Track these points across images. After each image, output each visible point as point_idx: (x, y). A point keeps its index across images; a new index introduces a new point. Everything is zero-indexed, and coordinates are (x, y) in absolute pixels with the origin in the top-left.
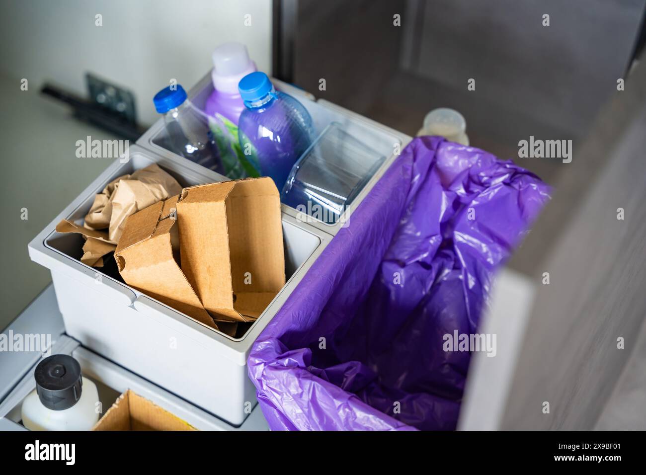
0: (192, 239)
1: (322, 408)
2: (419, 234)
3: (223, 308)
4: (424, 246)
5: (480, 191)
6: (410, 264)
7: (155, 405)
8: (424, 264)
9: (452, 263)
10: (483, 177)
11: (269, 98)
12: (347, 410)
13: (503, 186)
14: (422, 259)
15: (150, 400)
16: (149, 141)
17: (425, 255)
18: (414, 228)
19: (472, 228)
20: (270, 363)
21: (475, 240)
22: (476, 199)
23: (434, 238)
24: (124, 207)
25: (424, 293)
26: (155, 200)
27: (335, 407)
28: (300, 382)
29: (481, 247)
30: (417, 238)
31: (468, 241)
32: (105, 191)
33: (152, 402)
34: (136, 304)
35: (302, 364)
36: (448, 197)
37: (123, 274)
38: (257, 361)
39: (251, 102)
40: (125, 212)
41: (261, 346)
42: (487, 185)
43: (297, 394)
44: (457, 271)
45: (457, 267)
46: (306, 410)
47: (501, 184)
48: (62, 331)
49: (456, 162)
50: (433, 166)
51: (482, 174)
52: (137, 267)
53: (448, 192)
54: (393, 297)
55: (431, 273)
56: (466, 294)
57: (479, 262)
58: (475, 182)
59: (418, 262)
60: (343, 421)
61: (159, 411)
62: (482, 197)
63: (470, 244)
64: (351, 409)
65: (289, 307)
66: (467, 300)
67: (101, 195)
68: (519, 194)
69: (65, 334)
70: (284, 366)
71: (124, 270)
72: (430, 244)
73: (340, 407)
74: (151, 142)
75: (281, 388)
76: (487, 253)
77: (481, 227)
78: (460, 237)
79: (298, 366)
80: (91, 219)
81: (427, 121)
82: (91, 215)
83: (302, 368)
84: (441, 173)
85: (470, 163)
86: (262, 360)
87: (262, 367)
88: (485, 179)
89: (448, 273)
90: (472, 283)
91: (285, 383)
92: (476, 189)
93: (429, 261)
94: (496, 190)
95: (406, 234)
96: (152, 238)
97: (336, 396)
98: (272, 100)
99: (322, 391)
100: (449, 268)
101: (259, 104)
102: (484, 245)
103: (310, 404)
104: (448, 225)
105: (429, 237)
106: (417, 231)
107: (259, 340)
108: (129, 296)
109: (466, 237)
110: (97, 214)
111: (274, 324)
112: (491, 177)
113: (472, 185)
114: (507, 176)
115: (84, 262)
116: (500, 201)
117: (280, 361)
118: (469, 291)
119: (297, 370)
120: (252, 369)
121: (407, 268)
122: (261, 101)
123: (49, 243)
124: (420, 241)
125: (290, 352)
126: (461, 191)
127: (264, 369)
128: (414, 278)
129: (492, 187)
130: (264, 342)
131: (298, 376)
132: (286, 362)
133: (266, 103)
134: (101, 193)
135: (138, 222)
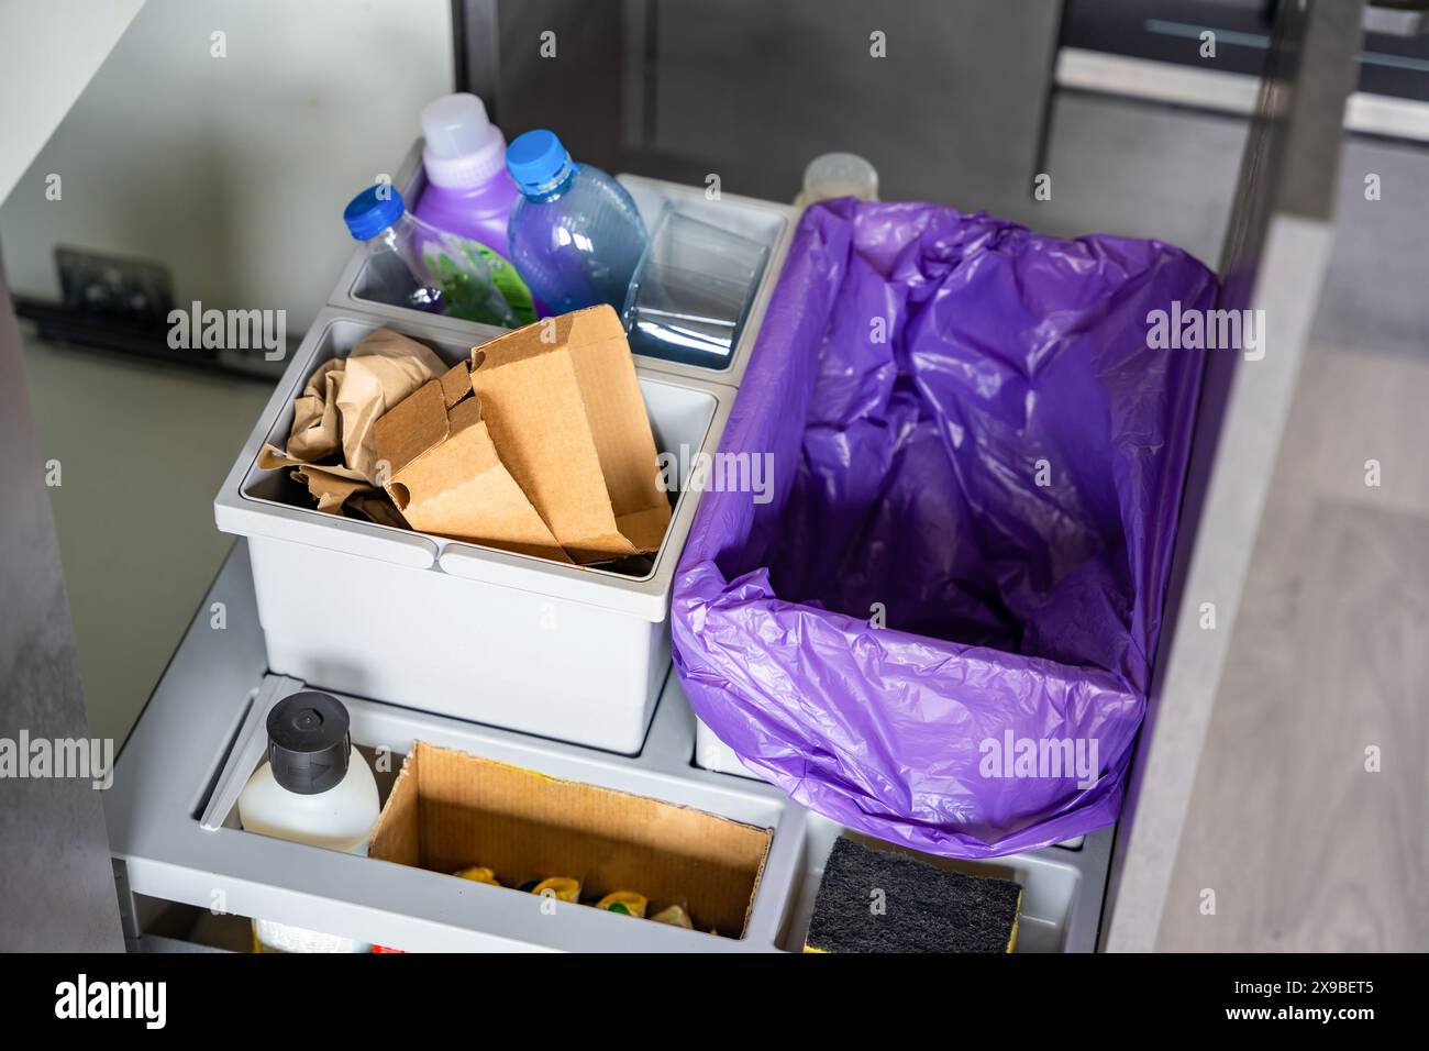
0: (513, 430)
1: (821, 657)
2: (850, 372)
3: (598, 534)
4: (868, 387)
5: (947, 272)
6: (853, 424)
7: (473, 757)
8: (872, 420)
9: (915, 413)
10: (941, 250)
11: (566, 173)
12: (868, 646)
13: (987, 253)
14: (869, 412)
15: (461, 751)
16: (349, 294)
17: (875, 402)
18: (839, 363)
19: (944, 339)
20: (715, 601)
21: (951, 361)
22: (944, 285)
23: (883, 369)
24: (360, 408)
25: (884, 470)
26: (412, 385)
27: (847, 645)
28: (777, 620)
29: (962, 371)
30: (850, 379)
31: (938, 364)
32: (310, 390)
33: (466, 752)
34: (445, 560)
35: (769, 591)
36: (897, 292)
37: (408, 514)
38: (691, 603)
39: (536, 184)
40: (368, 415)
41: (689, 579)
42: (954, 260)
43: (777, 640)
44: (929, 423)
45: (927, 416)
46: (794, 666)
47: (983, 249)
48: (263, 669)
49: (890, 234)
50: (853, 253)
51: (940, 245)
52: (435, 495)
53: (894, 284)
54: (832, 489)
55: (888, 433)
56: (953, 456)
57: (962, 398)
58: (931, 260)
59: (862, 418)
60: (862, 668)
61: (482, 766)
62: (954, 281)
63: (943, 369)
64: (874, 643)
65: (712, 509)
66: (957, 467)
67: (304, 399)
68: (1015, 263)
69: (269, 672)
70: (740, 600)
71: (410, 506)
72: (879, 381)
73: (855, 642)
74: (356, 299)
75: (741, 641)
76: (974, 378)
77: (958, 335)
78: (920, 361)
79: (765, 597)
80: (303, 442)
81: (808, 181)
82: (302, 435)
83: (770, 598)
84: (867, 256)
85: (915, 229)
86: (698, 598)
87: (702, 610)
88: (947, 251)
89: (912, 431)
90: (957, 436)
91: (751, 627)
92: (937, 271)
93: (880, 415)
94: (976, 263)
95: (828, 377)
96: (450, 437)
97: (847, 628)
98: (571, 175)
99: (819, 625)
100: (911, 421)
101: (552, 186)
102: (966, 366)
103: (802, 653)
104: (902, 344)
105: (874, 370)
106: (846, 368)
107: (679, 571)
108: (428, 549)
109: (935, 357)
110: (316, 429)
111: (698, 540)
112: (959, 246)
113: (929, 265)
114: (988, 235)
115: (323, 510)
116: (985, 280)
117: (731, 594)
118: (958, 452)
119: (766, 602)
120: (684, 621)
121: (849, 431)
122: (554, 180)
123: (250, 492)
124: (856, 382)
125: (741, 578)
126: (914, 279)
127: (707, 615)
128: (864, 447)
129: (966, 260)
130: (695, 570)
131: (772, 609)
132: (742, 592)
133: (563, 181)
134: (301, 395)
135: (403, 423)
